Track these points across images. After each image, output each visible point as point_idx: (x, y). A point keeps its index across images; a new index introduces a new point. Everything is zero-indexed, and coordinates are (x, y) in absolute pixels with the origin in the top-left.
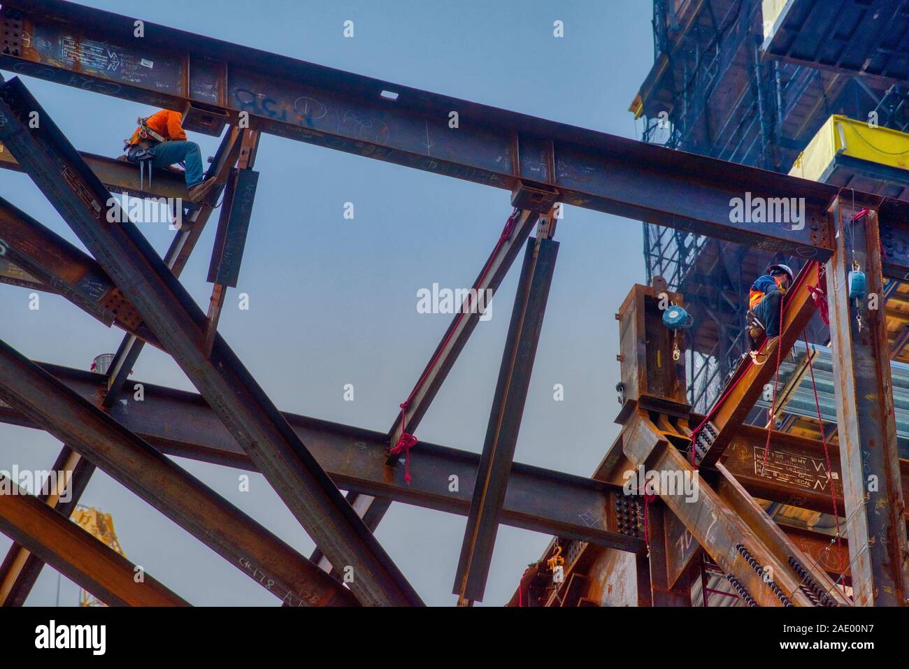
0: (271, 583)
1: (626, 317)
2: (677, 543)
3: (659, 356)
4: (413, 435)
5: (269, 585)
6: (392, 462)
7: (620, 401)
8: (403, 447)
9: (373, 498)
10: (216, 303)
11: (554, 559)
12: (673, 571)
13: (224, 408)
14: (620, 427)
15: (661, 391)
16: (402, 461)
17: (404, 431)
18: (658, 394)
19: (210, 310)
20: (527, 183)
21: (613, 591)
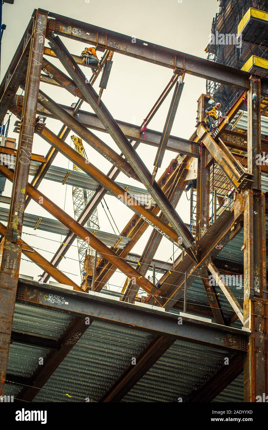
0: (110, 160)
1: (200, 101)
2: (208, 157)
4: (146, 127)
6: (141, 133)
7: (197, 122)
8: (144, 130)
9: (136, 141)
10: (101, 93)
11: (178, 158)
12: (206, 163)
14: (196, 128)
16: (143, 133)
17: (144, 126)
19: (99, 94)
20: (177, 68)
21: (192, 167)
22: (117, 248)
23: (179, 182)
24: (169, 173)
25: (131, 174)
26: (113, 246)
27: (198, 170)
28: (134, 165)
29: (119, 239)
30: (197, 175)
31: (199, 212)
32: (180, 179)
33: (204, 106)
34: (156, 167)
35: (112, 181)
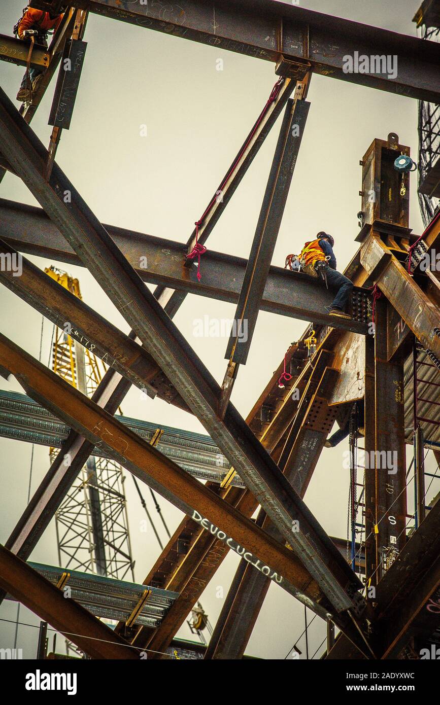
0: (93, 346)
1: (367, 163)
2: (395, 328)
3: (390, 193)
4: (204, 245)
5: (92, 348)
6: (188, 264)
7: (360, 225)
8: (196, 254)
9: (174, 290)
10: (54, 141)
11: (309, 340)
12: (391, 349)
13: (59, 219)
14: (359, 245)
15: (391, 218)
16: (196, 264)
17: (197, 242)
18: (388, 220)
19: (50, 146)
20: (287, 57)
21: (350, 362)
22: (136, 627)
23: (311, 410)
24: (282, 384)
25: (156, 388)
26: (124, 619)
27: (366, 372)
28: (165, 357)
29: (140, 595)
30: (364, 385)
31: (374, 500)
32: (315, 401)
33: (381, 176)
34: (234, 364)
35: (108, 414)
